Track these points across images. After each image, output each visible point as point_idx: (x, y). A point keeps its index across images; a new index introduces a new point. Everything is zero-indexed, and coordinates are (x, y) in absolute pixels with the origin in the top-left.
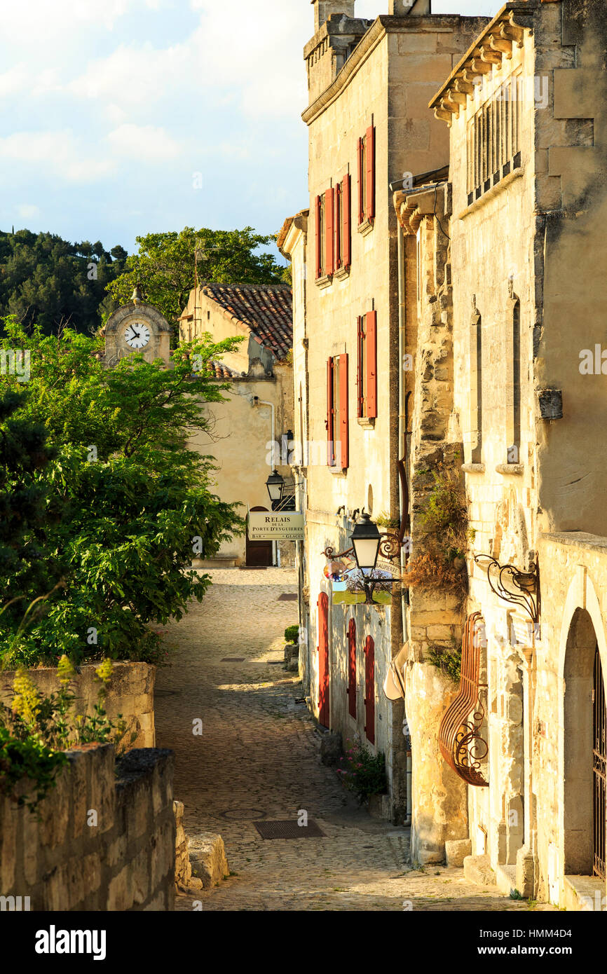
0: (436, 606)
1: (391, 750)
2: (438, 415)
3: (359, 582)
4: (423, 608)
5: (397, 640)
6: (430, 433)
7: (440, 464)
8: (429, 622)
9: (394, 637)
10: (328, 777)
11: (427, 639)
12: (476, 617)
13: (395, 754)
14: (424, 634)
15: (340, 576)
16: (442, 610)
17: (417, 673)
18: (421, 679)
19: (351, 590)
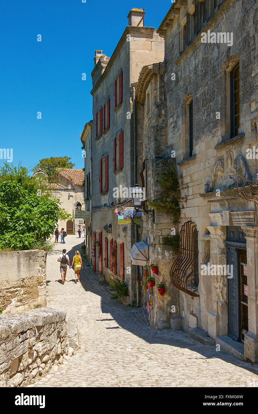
0: (165, 221)
1: (131, 281)
2: (161, 149)
3: (128, 215)
4: (161, 222)
5: (133, 241)
6: (158, 156)
7: (167, 164)
8: (163, 228)
9: (131, 240)
10: (103, 289)
11: (162, 235)
12: (190, 223)
13: (132, 282)
14: (161, 233)
15: (121, 213)
16: (168, 223)
17: (158, 249)
18: (159, 251)
19: (125, 219)
